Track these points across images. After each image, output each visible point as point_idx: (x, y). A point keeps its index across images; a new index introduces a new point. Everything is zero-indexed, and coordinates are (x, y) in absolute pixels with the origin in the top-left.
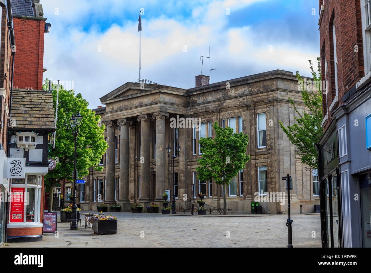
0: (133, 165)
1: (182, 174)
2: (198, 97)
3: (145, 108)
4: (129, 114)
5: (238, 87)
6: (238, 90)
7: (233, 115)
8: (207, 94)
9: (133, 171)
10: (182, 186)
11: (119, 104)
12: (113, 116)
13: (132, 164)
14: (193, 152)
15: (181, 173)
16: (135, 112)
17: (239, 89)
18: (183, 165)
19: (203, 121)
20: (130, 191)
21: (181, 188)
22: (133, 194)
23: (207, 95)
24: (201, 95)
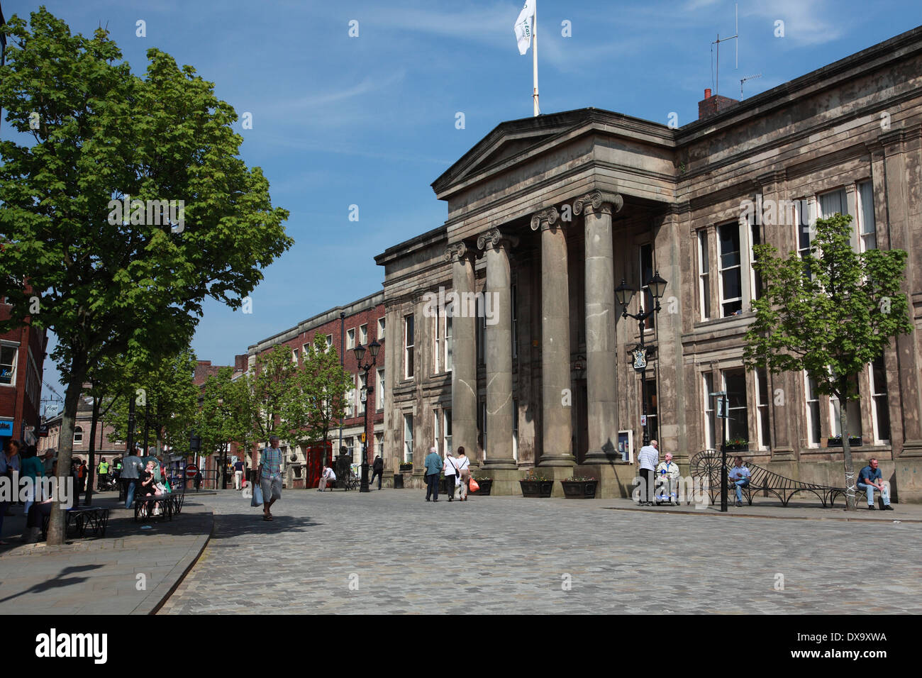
0: (528, 364)
1: (668, 382)
2: (711, 145)
3: (551, 188)
4: (506, 213)
5: (851, 85)
6: (853, 93)
7: (835, 178)
8: (741, 130)
9: (527, 382)
10: (670, 417)
11: (480, 191)
12: (467, 228)
13: (526, 361)
14: (699, 312)
15: (664, 379)
16: (522, 206)
17: (856, 90)
18: (671, 355)
19: (731, 215)
20: (522, 435)
21: (666, 423)
22: (529, 445)
23: (740, 134)
24: (720, 138)
